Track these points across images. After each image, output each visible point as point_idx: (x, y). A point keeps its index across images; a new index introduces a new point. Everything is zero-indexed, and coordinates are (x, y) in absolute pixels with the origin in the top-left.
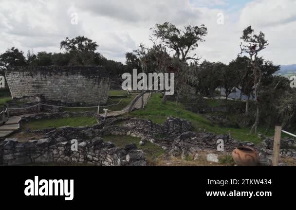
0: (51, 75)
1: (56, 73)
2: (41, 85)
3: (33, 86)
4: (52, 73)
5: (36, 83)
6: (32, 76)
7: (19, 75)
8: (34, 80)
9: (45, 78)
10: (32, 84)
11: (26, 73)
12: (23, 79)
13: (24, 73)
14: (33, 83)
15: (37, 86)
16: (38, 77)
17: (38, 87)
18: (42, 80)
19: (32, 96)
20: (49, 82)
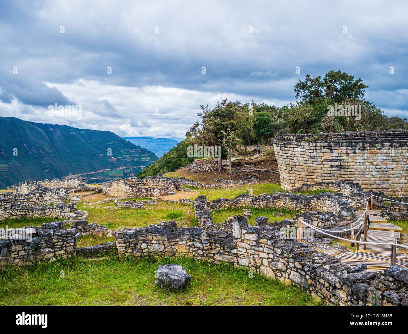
0: (364, 148)
1: (372, 145)
2: (346, 164)
3: (332, 166)
4: (367, 145)
5: (336, 160)
6: (331, 149)
7: (307, 147)
8: (334, 155)
9: (354, 153)
10: (330, 163)
11: (322, 144)
12: (315, 154)
13: (318, 144)
14: (332, 160)
15: (337, 166)
16: (342, 151)
17: (340, 167)
18: (348, 156)
19: (333, 183)
20: (360, 160)
